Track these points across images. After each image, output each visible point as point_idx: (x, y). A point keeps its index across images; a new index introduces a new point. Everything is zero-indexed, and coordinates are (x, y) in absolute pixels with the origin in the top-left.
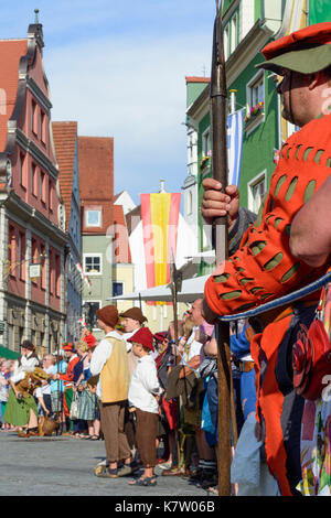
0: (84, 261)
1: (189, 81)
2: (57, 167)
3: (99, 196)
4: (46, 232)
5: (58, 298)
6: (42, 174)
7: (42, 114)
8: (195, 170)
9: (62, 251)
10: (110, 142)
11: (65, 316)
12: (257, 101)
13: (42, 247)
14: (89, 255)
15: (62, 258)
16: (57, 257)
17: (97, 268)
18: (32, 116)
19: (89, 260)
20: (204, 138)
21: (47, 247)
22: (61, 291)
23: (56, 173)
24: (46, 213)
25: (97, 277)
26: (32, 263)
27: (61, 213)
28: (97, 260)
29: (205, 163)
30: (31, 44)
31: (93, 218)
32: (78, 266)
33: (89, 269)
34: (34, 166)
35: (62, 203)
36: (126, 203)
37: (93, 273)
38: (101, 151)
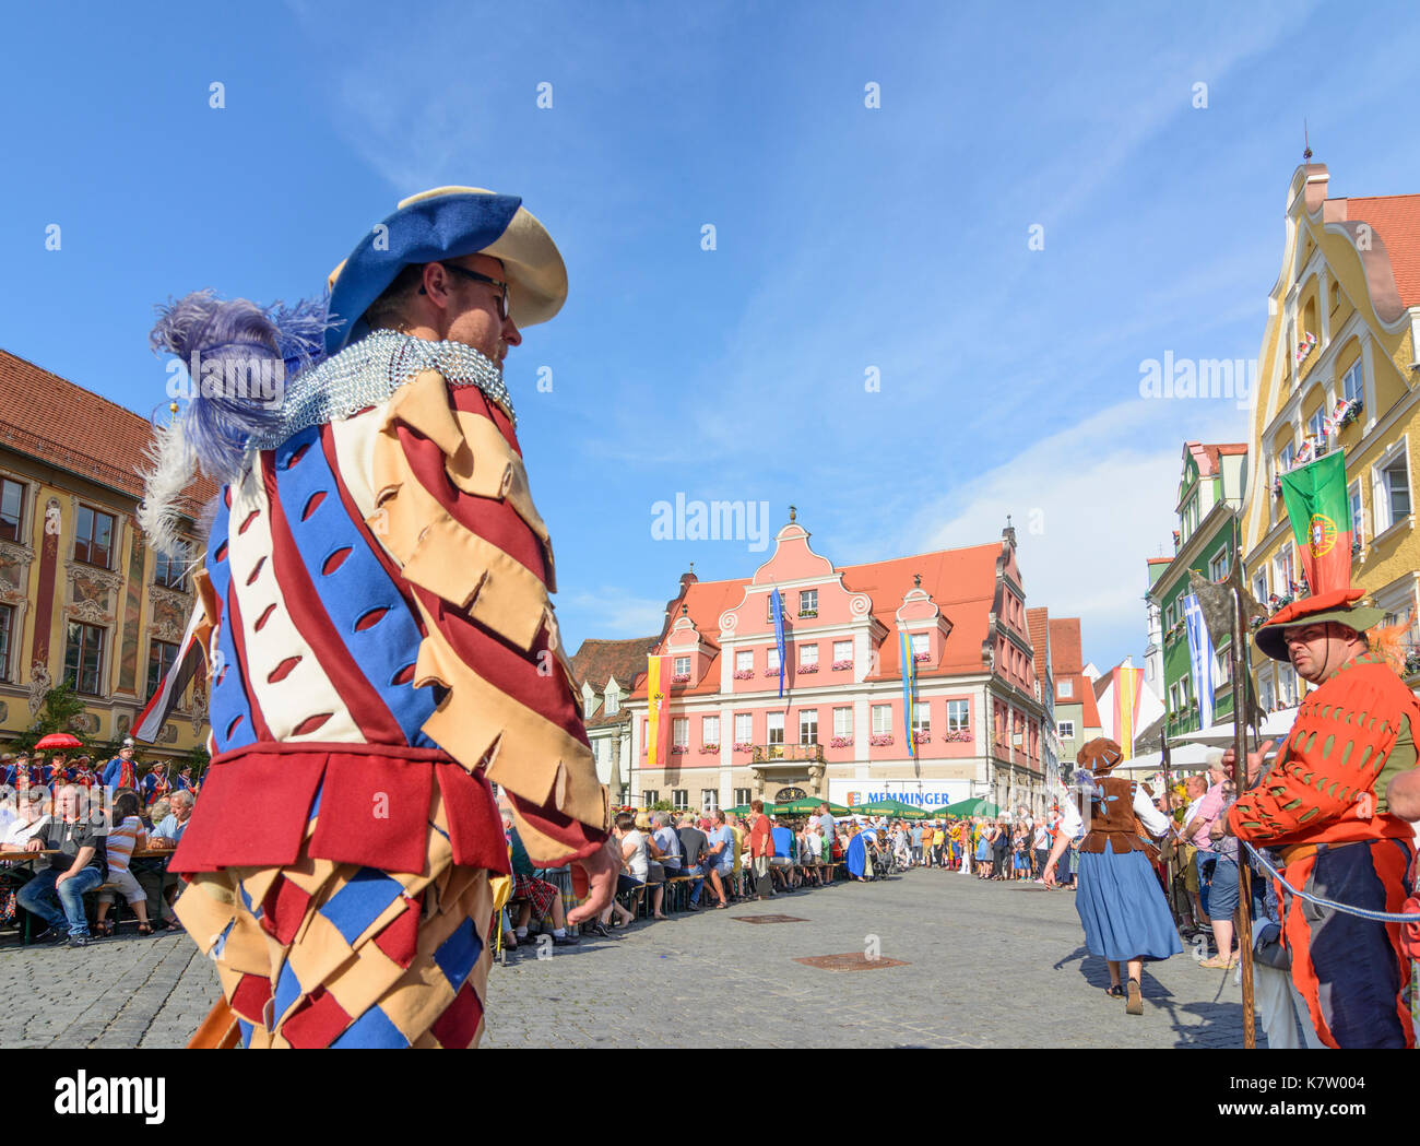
0: (1058, 727)
1: (1150, 563)
2: (1032, 648)
3: (1070, 670)
4: (1025, 705)
5: (1038, 760)
6: (1020, 656)
7: (1018, 605)
8: (1158, 639)
9: (1039, 720)
10: (1077, 622)
11: (1045, 776)
12: (1220, 576)
13: (1023, 717)
14: (1063, 722)
15: (1039, 725)
16: (1035, 726)
17: (1070, 733)
18: (1009, 608)
19: (1062, 727)
20: (1167, 614)
21: (1026, 718)
22: (1039, 755)
23: (1031, 653)
24: (1024, 688)
25: (1071, 741)
26: (1014, 733)
27: (1037, 688)
28: (1070, 726)
29: (1169, 636)
30: (1006, 546)
31: (1065, 689)
32: (1053, 732)
33: (1063, 734)
34: (1012, 649)
35: (1037, 678)
36: (1092, 673)
37: (1067, 737)
38: (1069, 631)
